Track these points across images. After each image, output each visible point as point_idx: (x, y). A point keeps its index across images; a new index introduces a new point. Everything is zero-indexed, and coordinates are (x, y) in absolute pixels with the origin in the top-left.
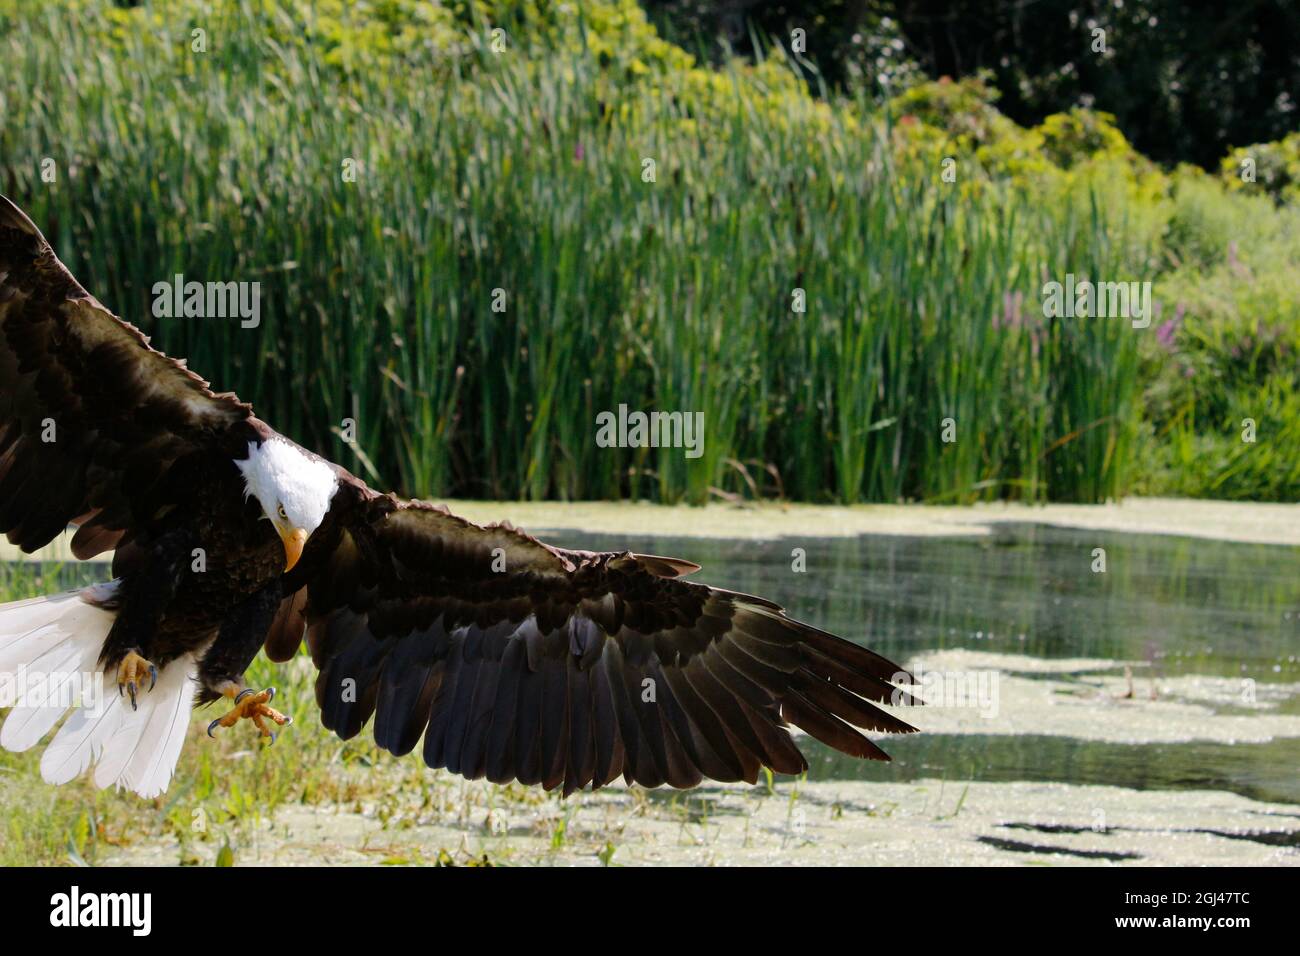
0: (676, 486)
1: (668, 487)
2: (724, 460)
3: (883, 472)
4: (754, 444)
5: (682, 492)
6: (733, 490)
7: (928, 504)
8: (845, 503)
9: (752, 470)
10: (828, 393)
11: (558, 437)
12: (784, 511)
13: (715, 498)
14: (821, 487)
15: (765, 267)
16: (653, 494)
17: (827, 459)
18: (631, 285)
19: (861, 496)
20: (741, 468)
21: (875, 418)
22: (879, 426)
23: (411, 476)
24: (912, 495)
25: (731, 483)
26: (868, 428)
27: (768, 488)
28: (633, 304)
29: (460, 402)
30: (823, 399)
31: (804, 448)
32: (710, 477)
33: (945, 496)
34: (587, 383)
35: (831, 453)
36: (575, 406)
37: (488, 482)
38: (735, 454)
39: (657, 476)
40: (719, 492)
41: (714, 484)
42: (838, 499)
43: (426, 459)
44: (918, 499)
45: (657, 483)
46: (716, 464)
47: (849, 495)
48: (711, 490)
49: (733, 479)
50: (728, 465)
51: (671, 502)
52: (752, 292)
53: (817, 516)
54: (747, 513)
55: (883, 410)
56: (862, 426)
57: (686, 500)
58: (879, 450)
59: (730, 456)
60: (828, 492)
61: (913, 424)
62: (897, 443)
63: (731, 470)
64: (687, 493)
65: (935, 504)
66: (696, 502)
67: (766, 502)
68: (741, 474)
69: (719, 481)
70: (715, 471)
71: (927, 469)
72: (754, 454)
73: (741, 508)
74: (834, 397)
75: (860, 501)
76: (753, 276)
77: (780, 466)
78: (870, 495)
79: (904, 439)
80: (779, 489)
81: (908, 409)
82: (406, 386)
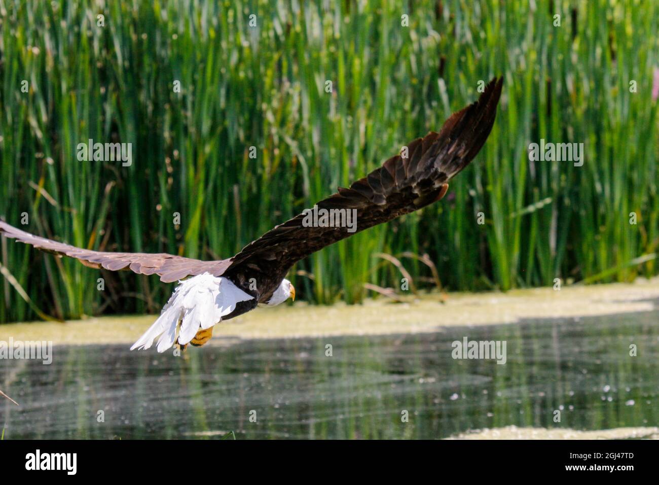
0: (331, 284)
1: (324, 286)
2: (377, 255)
3: (540, 256)
4: (407, 236)
5: (337, 291)
6: (389, 285)
7: (588, 284)
8: (502, 290)
9: (406, 262)
10: (478, 180)
11: (208, 244)
12: (442, 302)
13: (371, 294)
14: (478, 274)
15: (406, 56)
16: (309, 295)
17: (482, 246)
18: (272, 87)
19: (520, 280)
20: (396, 262)
21: (528, 200)
22: (531, 209)
23: (64, 295)
24: (570, 276)
25: (386, 277)
26: (522, 212)
27: (424, 279)
28: (275, 104)
29: (109, 217)
30: (473, 186)
31: (457, 238)
32: (365, 274)
33: (605, 273)
34: (236, 189)
35: (486, 240)
36: (224, 212)
37: (140, 296)
38: (388, 249)
39: (312, 276)
40: (376, 288)
41: (370, 282)
42: (496, 287)
43: (78, 278)
44: (578, 279)
45: (312, 283)
46: (370, 260)
47: (506, 284)
48: (367, 286)
49: (389, 273)
50: (382, 260)
51: (328, 302)
52: (395, 81)
53: (476, 304)
54: (405, 307)
55: (536, 191)
56: (515, 210)
57: (342, 298)
58: (534, 232)
59: (384, 251)
60: (485, 279)
61: (567, 201)
62: (553, 223)
63: (384, 264)
64: (343, 291)
65: (596, 283)
66: (353, 300)
67: (422, 293)
68: (395, 267)
69: (375, 278)
70: (369, 267)
71: (585, 247)
72: (407, 247)
73: (398, 302)
74: (484, 183)
75: (518, 286)
76: (395, 67)
77: (434, 258)
78: (529, 279)
79: (560, 219)
80: (435, 279)
81: (561, 189)
82: (54, 202)
